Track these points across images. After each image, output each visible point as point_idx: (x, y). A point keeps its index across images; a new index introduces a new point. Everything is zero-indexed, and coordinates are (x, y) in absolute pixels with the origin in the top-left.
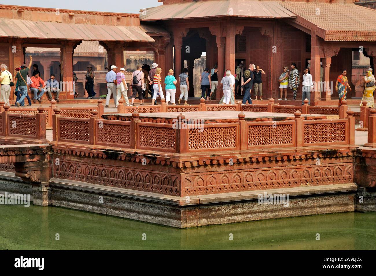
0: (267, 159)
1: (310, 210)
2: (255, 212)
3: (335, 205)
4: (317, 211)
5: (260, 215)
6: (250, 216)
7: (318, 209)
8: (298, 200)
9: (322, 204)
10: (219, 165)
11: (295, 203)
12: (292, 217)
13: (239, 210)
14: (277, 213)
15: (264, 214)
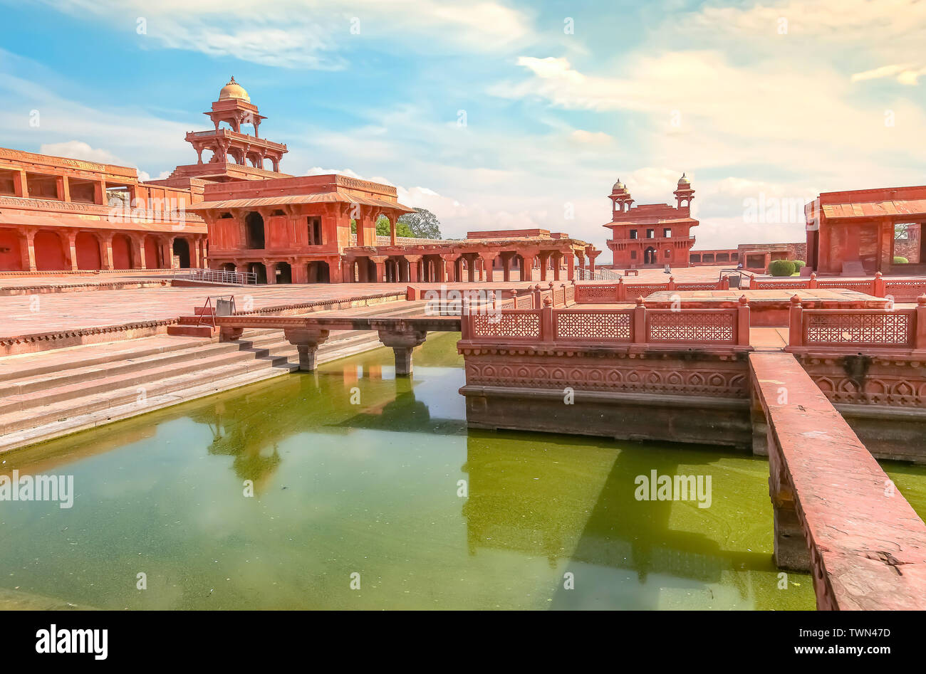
0: (580, 354)
10: (509, 356)
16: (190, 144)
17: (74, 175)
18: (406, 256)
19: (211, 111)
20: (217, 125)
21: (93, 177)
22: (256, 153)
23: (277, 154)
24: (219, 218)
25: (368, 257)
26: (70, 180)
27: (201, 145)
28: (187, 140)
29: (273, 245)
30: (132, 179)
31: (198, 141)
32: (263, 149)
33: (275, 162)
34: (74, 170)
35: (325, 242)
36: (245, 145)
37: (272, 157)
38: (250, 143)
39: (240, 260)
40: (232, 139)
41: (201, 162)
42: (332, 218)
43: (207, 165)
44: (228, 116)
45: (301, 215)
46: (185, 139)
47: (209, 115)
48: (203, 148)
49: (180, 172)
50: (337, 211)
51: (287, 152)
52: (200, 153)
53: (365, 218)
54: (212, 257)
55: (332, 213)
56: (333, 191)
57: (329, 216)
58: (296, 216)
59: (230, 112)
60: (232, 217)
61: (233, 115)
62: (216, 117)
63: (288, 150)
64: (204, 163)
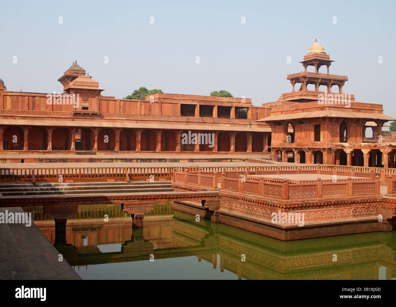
16: (289, 81)
17: (220, 105)
18: (363, 150)
19: (303, 61)
20: (306, 68)
21: (229, 105)
23: (341, 82)
24: (276, 125)
26: (219, 107)
27: (294, 81)
28: (288, 79)
29: (298, 141)
30: (249, 104)
31: (294, 80)
32: (330, 80)
34: (220, 102)
35: (321, 140)
37: (338, 84)
39: (283, 149)
40: (309, 77)
41: (294, 91)
42: (325, 126)
43: (296, 92)
44: (311, 63)
45: (311, 124)
46: (287, 79)
47: (302, 63)
48: (295, 83)
49: (283, 97)
50: (327, 121)
51: (347, 80)
52: (294, 86)
53: (352, 125)
54: (272, 147)
55: (325, 123)
56: (327, 110)
57: (324, 125)
58: (309, 124)
59: (311, 61)
60: (281, 125)
61: (313, 62)
62: (306, 63)
63: (348, 79)
64: (295, 91)
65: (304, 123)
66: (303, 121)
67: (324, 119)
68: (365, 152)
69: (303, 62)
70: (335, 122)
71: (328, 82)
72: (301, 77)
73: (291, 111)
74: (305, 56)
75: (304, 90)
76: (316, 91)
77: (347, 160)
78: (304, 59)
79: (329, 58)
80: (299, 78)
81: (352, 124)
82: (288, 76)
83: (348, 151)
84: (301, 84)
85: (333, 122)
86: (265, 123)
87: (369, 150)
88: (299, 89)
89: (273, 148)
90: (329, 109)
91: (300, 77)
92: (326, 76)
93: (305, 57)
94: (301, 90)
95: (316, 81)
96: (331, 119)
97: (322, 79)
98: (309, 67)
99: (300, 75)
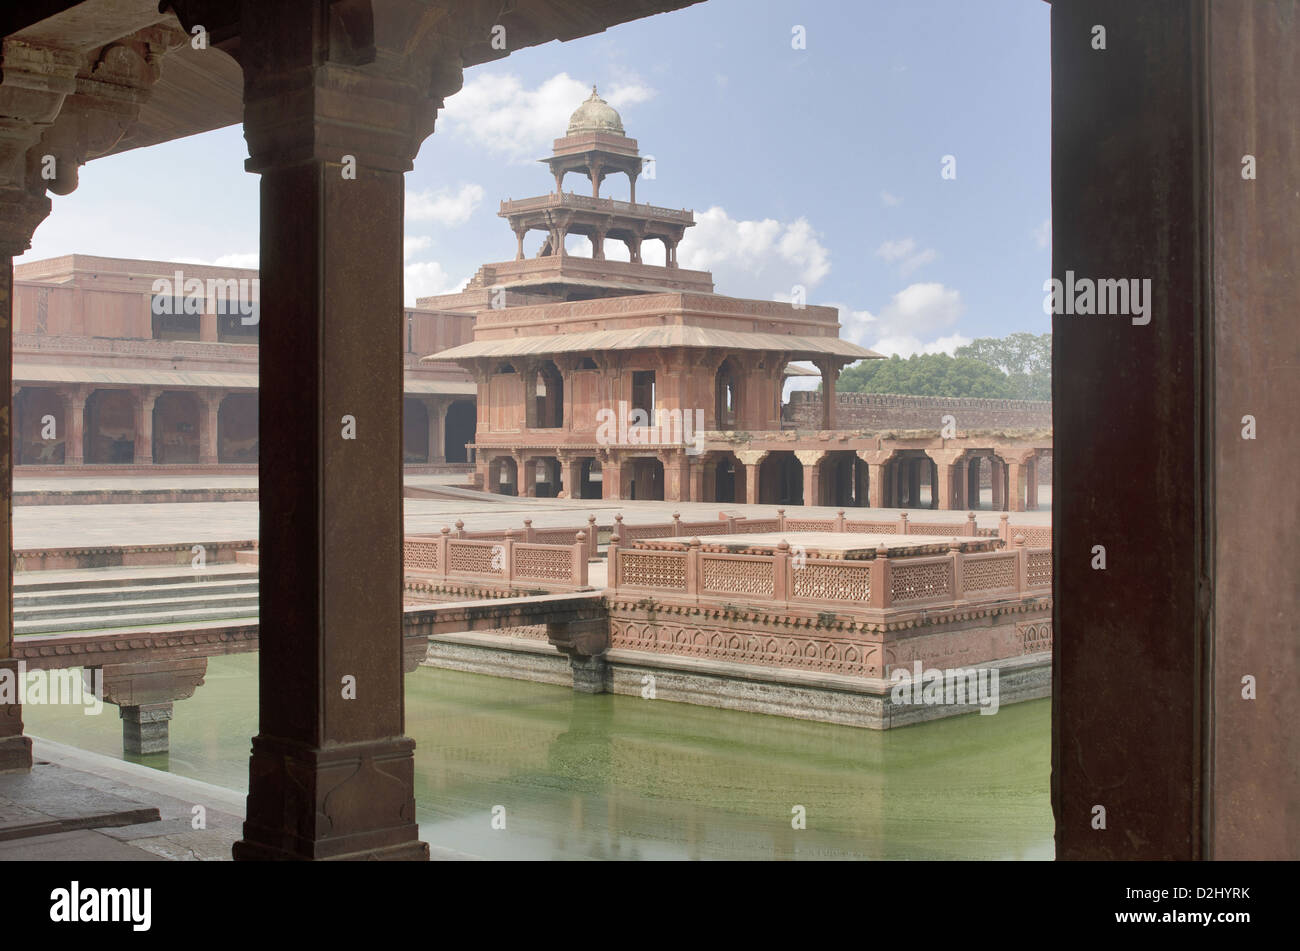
0: (462, 591)
1: (521, 673)
2: (456, 660)
3: (555, 673)
4: (531, 677)
5: (461, 664)
6: (450, 662)
7: (533, 674)
8: (505, 654)
9: (537, 667)
10: (418, 590)
11: (503, 658)
12: (499, 677)
13: (439, 653)
14: (481, 667)
15: (466, 665)
16: (506, 223)
18: (800, 454)
19: (552, 155)
20: (561, 181)
22: (628, 231)
23: (671, 229)
24: (496, 372)
25: (732, 452)
27: (523, 224)
28: (502, 215)
29: (578, 425)
31: (523, 219)
32: (640, 223)
33: (671, 244)
36: (604, 217)
37: (664, 236)
38: (613, 215)
39: (521, 451)
40: (575, 209)
41: (522, 256)
42: (674, 375)
43: (531, 261)
44: (579, 163)
45: (622, 368)
46: (499, 214)
47: (548, 164)
48: (528, 228)
49: (485, 276)
50: (680, 362)
51: (693, 224)
52: (522, 238)
53: (751, 373)
54: (479, 445)
55: (671, 366)
56: (678, 324)
57: (668, 371)
58: (614, 370)
59: (581, 156)
60: (514, 372)
61: (587, 162)
62: (560, 165)
63: (695, 221)
64: (527, 257)
65: (599, 365)
66: (595, 361)
67: (669, 353)
68: (809, 458)
69: (551, 159)
70: (701, 363)
71: (633, 227)
72: (550, 210)
73: (551, 328)
74: (556, 141)
75: (556, 256)
76: (594, 256)
77: (748, 487)
78: (554, 150)
79: (636, 151)
80: (542, 214)
81: (753, 371)
82: (504, 205)
83: (750, 456)
84: (548, 233)
85: (698, 363)
86: (455, 367)
87: (820, 454)
88: (538, 251)
89: (485, 450)
90: (685, 323)
91: (544, 211)
92: (626, 208)
93: (558, 142)
94: (547, 251)
95: (598, 224)
96: (691, 353)
97: (617, 219)
98: (570, 176)
99: (545, 204)
